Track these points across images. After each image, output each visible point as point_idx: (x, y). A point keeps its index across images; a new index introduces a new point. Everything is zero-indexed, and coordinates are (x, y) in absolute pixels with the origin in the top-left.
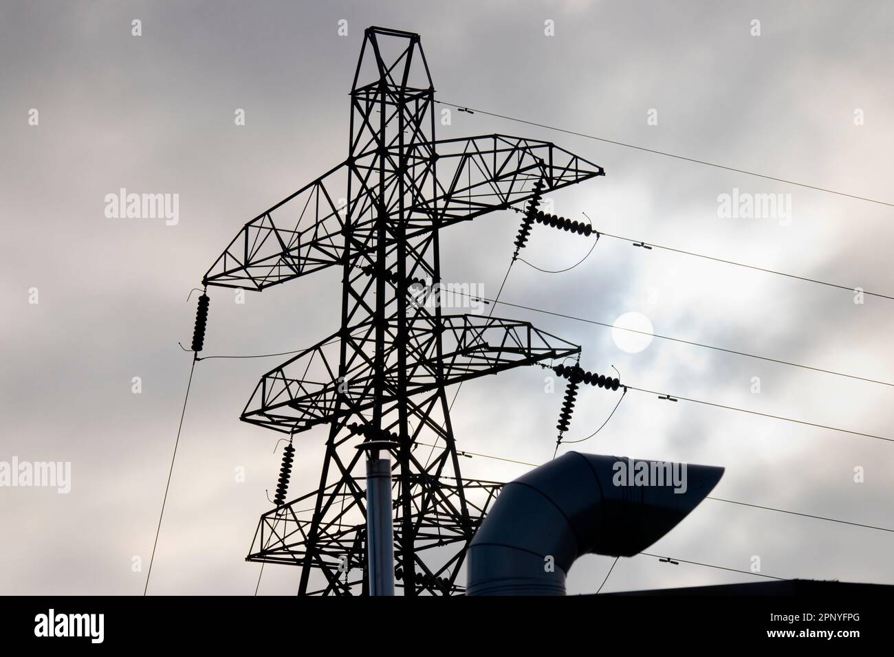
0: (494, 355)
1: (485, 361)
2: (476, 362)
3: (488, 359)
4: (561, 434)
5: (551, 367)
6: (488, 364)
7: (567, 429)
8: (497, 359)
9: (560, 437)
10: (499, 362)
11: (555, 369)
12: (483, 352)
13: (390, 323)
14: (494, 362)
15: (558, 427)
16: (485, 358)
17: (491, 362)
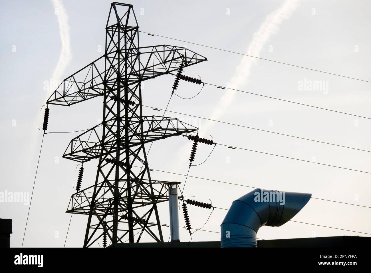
0: (164, 131)
1: (160, 134)
2: (158, 134)
3: (161, 133)
4: (191, 162)
5: (186, 136)
6: (162, 135)
7: (193, 161)
8: (165, 133)
9: (191, 164)
10: (166, 134)
11: (188, 137)
12: (159, 130)
13: (123, 119)
14: (164, 134)
15: (190, 160)
16: (160, 133)
17: (163, 134)
